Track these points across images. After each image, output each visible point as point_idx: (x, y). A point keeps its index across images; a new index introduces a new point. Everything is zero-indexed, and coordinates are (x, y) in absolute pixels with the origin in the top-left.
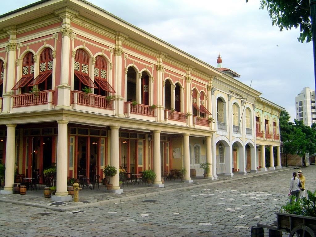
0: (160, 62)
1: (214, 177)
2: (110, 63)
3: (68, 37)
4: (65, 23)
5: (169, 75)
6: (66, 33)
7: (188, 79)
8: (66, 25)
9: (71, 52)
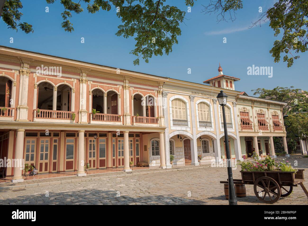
0: (82, 76)
1: (166, 167)
2: (14, 82)
5: (98, 85)
7: (126, 87)
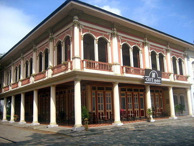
0: (145, 40)
2: (109, 42)
3: (77, 27)
4: (75, 19)
5: (153, 48)
6: (76, 25)
7: (168, 50)
8: (75, 20)
9: (80, 36)
